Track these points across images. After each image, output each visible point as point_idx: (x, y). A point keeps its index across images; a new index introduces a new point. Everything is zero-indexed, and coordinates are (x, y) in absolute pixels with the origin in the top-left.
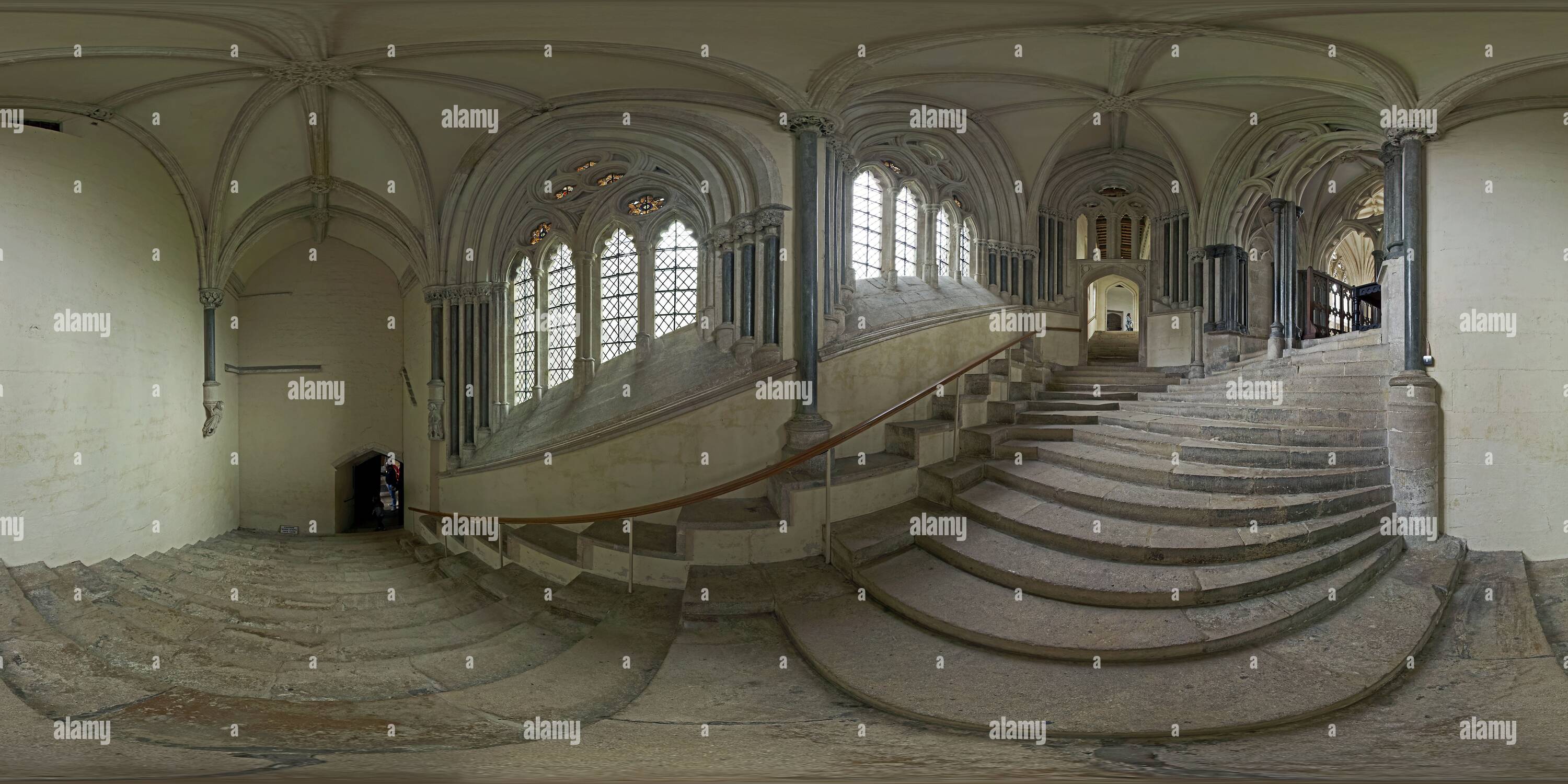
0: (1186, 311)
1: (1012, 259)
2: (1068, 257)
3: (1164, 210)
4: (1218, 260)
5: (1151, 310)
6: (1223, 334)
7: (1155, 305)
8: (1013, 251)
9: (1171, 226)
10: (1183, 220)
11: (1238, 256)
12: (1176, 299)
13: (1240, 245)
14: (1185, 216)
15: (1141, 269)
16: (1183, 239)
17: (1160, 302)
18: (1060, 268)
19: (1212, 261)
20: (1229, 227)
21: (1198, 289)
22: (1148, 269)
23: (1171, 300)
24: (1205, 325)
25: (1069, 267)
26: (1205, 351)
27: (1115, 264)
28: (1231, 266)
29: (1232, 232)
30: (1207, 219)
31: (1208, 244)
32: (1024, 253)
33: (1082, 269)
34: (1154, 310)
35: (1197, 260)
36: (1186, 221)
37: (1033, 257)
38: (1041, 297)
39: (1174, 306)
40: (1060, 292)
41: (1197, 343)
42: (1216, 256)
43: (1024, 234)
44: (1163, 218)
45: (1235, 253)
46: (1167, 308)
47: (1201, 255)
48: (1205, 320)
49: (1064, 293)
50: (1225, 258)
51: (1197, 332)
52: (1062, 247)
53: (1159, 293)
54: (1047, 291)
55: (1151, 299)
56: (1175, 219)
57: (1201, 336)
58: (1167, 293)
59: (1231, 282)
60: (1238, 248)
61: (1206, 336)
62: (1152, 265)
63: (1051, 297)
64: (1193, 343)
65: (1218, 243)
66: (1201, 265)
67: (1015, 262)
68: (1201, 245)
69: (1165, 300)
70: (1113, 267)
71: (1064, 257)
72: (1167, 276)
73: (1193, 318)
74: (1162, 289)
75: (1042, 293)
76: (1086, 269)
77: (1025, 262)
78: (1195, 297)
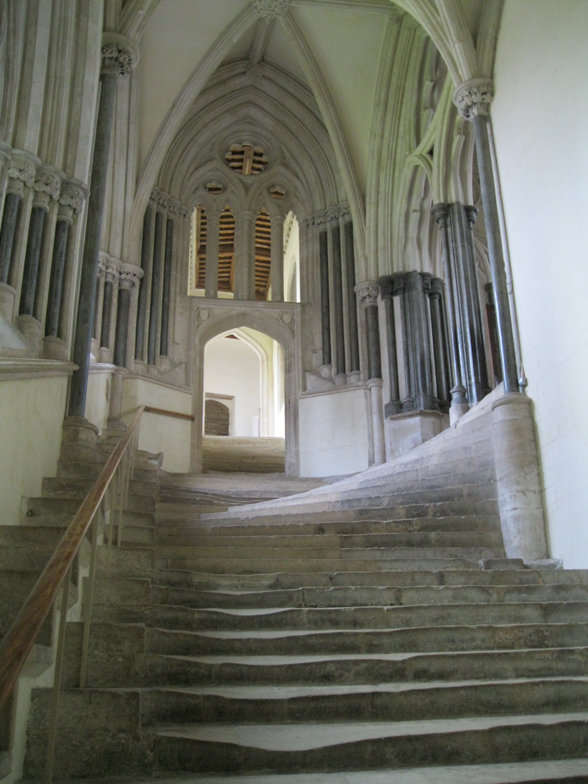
0: (357, 387)
1: (106, 284)
2: (178, 290)
3: (319, 205)
4: (397, 300)
5: (305, 389)
6: (411, 416)
7: (311, 379)
8: (110, 270)
9: (330, 237)
10: (346, 226)
11: (425, 289)
12: (341, 370)
13: (427, 269)
14: (347, 218)
15: (287, 318)
16: (347, 264)
17: (318, 374)
18: (166, 308)
19: (389, 303)
20: (406, 238)
21: (373, 349)
22: (298, 319)
23: (334, 370)
24: (387, 406)
25: (178, 310)
26: (388, 447)
27: (248, 309)
28: (415, 308)
29: (412, 247)
30: (377, 226)
31: (381, 274)
32: (123, 276)
33: (199, 315)
34: (309, 388)
35: (368, 302)
36: (349, 227)
37: (133, 285)
38: (139, 357)
39: (339, 380)
40: (164, 351)
41: (376, 435)
42: (393, 293)
43: (125, 244)
44: (318, 221)
45: (419, 286)
46: (329, 385)
47: (373, 293)
48: (386, 399)
49: (170, 354)
50: (406, 294)
51: (375, 418)
52: (170, 270)
53: (317, 359)
54: (146, 348)
55: (305, 371)
56: (335, 224)
57: (382, 425)
58: (327, 360)
59: (417, 335)
60: (423, 275)
61: (388, 423)
62: (303, 312)
63: (151, 360)
64: (371, 436)
65: (395, 270)
66: (375, 309)
67: (108, 287)
68: (372, 276)
69: (325, 371)
70: (244, 315)
71: (172, 289)
72: (326, 329)
73: (368, 397)
74: (320, 353)
75: (140, 349)
76: (204, 315)
77: (120, 292)
78: (369, 364)
